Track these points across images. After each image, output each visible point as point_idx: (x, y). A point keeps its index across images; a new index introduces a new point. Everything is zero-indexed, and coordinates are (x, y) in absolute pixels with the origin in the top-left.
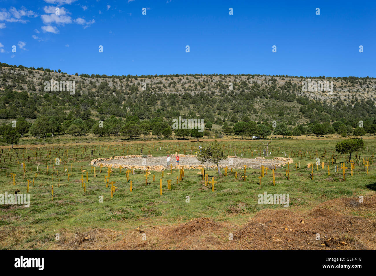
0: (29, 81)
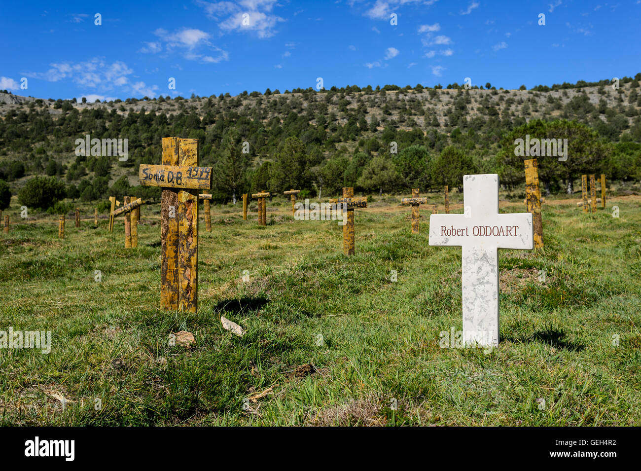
0: (429, 109)
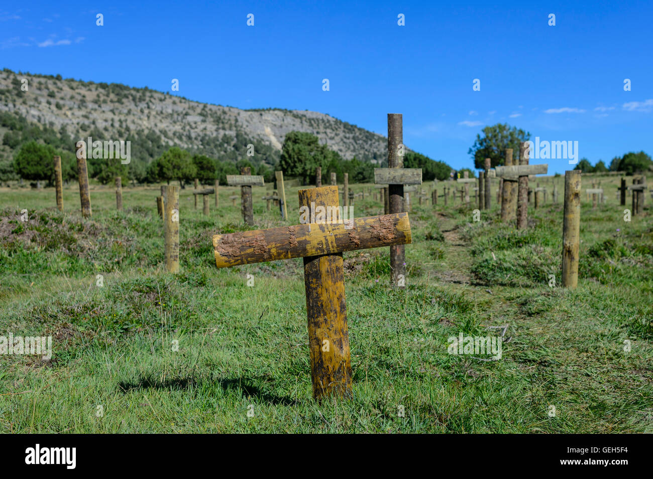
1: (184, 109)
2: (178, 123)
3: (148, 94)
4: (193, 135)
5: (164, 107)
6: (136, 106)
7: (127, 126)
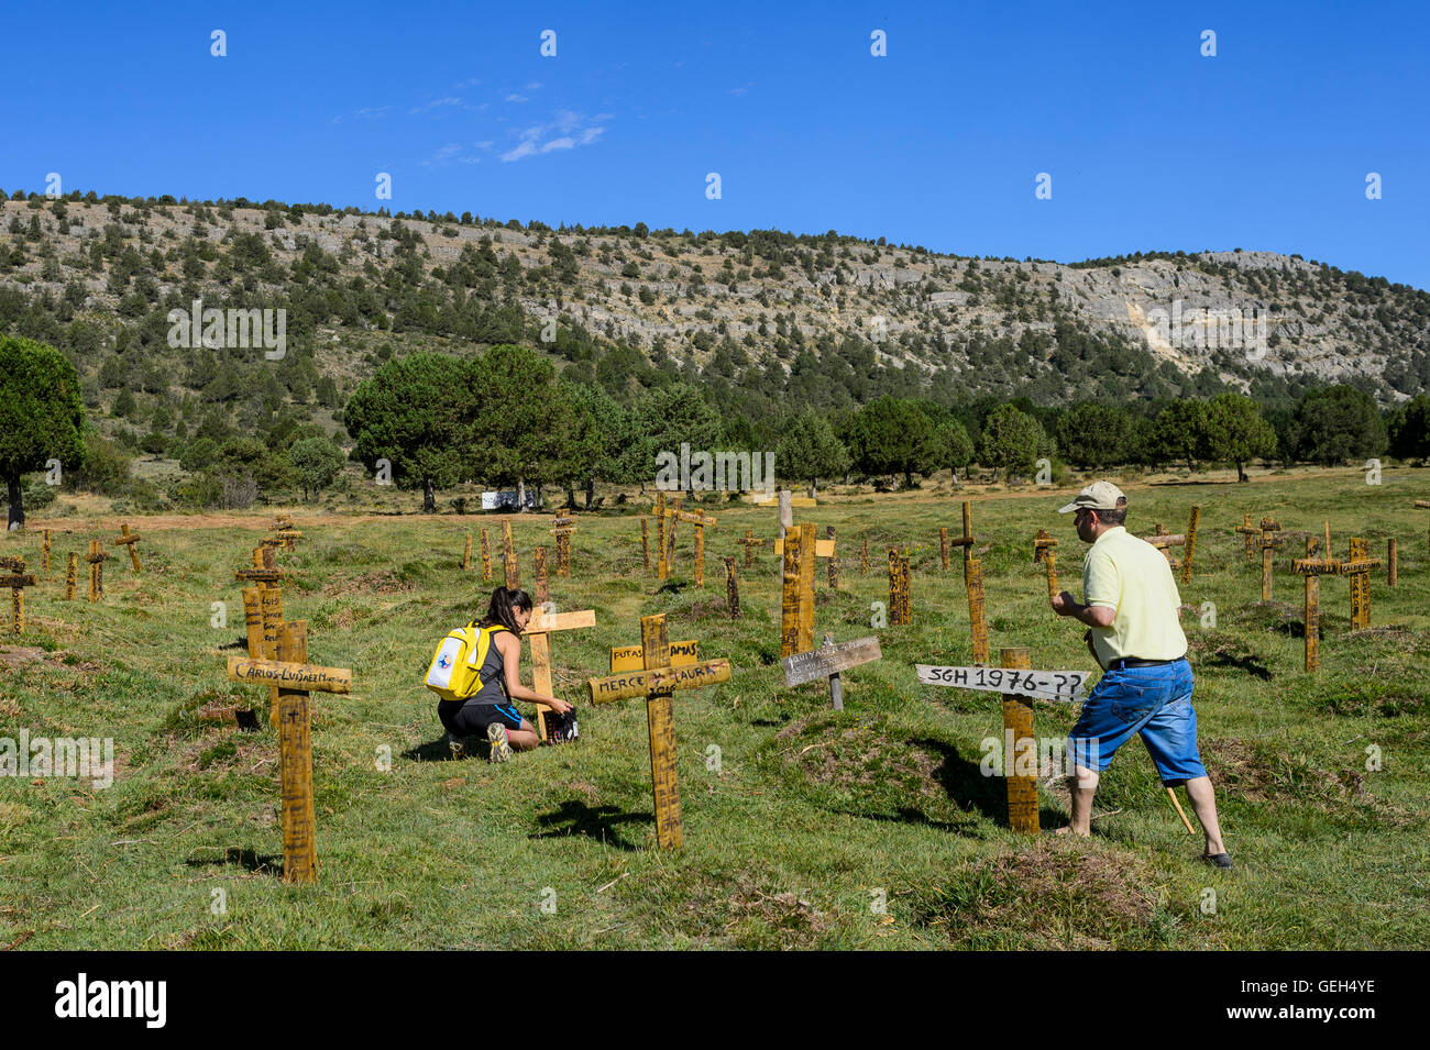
1: (924, 278)
2: (911, 314)
3: (837, 249)
4: (949, 340)
5: (876, 276)
6: (812, 280)
7: (794, 330)
